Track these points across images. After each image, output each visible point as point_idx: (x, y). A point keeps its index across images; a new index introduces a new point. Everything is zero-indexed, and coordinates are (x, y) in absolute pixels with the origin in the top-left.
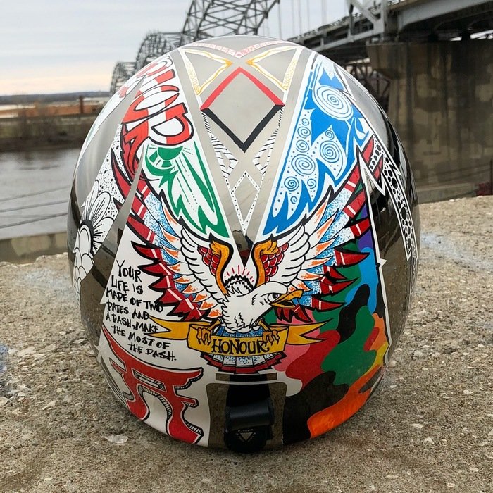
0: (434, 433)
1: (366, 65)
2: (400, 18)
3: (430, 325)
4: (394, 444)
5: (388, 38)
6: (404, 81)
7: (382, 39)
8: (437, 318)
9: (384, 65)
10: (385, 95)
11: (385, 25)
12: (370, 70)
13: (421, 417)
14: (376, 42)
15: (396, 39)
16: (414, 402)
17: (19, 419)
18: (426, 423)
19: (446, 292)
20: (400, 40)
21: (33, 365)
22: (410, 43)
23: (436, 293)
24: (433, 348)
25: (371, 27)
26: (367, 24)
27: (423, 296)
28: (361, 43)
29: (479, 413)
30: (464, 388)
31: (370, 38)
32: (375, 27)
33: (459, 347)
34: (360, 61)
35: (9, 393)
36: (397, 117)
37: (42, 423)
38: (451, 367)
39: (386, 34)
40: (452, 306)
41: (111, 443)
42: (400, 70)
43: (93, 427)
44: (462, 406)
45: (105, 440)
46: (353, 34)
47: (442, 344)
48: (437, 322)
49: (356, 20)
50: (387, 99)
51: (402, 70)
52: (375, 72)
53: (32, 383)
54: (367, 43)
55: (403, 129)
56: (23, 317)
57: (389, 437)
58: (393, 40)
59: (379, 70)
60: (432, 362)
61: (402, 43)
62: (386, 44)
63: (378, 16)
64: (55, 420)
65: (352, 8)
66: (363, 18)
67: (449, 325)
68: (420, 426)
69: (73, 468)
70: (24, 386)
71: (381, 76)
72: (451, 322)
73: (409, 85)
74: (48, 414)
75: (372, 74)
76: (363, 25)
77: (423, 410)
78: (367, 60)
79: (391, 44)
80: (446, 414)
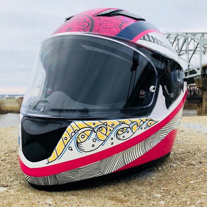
0: (166, 199)
1: (194, 86)
2: (206, 70)
3: (183, 155)
4: (141, 203)
5: (202, 77)
7: (200, 77)
8: (189, 152)
9: (201, 86)
11: (201, 72)
12: (196, 88)
13: (163, 191)
14: (198, 78)
15: (205, 77)
16: (162, 184)
18: (164, 194)
19: (196, 143)
23: (192, 143)
24: (182, 163)
25: (196, 73)
26: (195, 72)
27: (185, 144)
28: (192, 78)
29: (194, 191)
30: (191, 180)
31: (196, 77)
32: (197, 73)
33: (195, 164)
34: (192, 85)
38: (188, 172)
39: (201, 75)
40: (197, 148)
44: (187, 188)
46: (189, 75)
47: (187, 162)
48: (188, 153)
49: (191, 70)
52: (198, 89)
54: (195, 78)
57: (140, 199)
58: (204, 77)
59: (199, 88)
60: (179, 169)
62: (201, 79)
63: (199, 69)
65: (189, 66)
66: (193, 70)
67: (194, 155)
68: (159, 196)
71: (200, 90)
72: (195, 154)
75: (196, 89)
76: (193, 72)
77: (165, 188)
78: (195, 84)
79: (203, 79)
80: (176, 191)
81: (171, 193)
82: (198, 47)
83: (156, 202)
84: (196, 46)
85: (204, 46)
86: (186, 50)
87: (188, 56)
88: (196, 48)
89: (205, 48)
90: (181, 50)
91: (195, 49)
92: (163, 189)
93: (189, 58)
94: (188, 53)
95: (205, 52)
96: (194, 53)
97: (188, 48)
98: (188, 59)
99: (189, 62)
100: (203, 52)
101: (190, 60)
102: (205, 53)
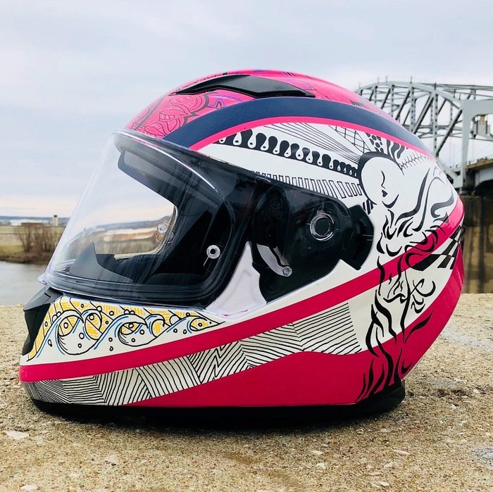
2: (477, 176)
5: (464, 192)
6: (478, 229)
7: (461, 192)
11: (464, 181)
15: (473, 193)
18: (327, 451)
20: (476, 194)
22: (485, 198)
26: (449, 179)
32: (455, 181)
36: (470, 259)
39: (464, 189)
42: (475, 219)
51: (476, 219)
55: (475, 270)
58: (470, 194)
61: (478, 197)
63: (458, 173)
73: (482, 232)
77: (332, 440)
79: (467, 197)
81: (341, 449)
82: (459, 120)
83: (310, 464)
84: (454, 117)
85: (474, 119)
86: (430, 127)
87: (436, 140)
88: (456, 121)
89: (476, 123)
90: (420, 124)
91: (454, 125)
92: (327, 440)
93: (438, 146)
94: (436, 133)
95: (475, 133)
96: (448, 134)
97: (436, 120)
98: (435, 147)
99: (437, 155)
100: (472, 132)
101: (439, 150)
102: (475, 136)
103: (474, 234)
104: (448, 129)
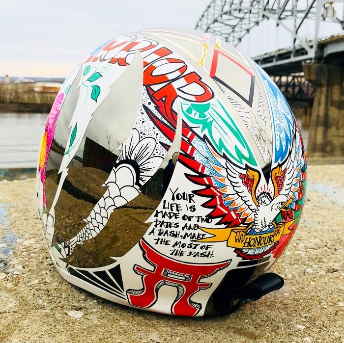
0: (313, 334)
1: (301, 77)
2: (325, 49)
3: (320, 250)
4: (281, 340)
5: (317, 61)
6: (324, 89)
7: (313, 61)
8: (326, 246)
9: (313, 78)
10: (312, 97)
11: (316, 53)
12: (303, 80)
13: (305, 320)
14: (309, 63)
15: (322, 62)
16: (300, 307)
17: (10, 291)
18: (308, 325)
19: (334, 228)
20: (324, 63)
21: (31, 252)
22: (331, 66)
23: (328, 227)
24: (320, 268)
25: (306, 53)
26: (304, 51)
27: (317, 229)
28: (299, 62)
30: (339, 301)
31: (305, 60)
32: (309, 53)
33: (339, 269)
34: (297, 74)
35: (7, 271)
37: (25, 295)
38: (331, 284)
39: (315, 58)
40: (338, 238)
41: (70, 317)
42: (323, 81)
43: (60, 302)
44: (336, 314)
45: (66, 314)
46: (295, 56)
47: (327, 265)
48: (326, 248)
49: (298, 48)
50: (313, 100)
51: (324, 82)
52: (307, 82)
53: (27, 265)
54: (303, 63)
55: (322, 119)
56: (35, 217)
58: (319, 62)
59: (310, 81)
60: (318, 278)
61: (325, 65)
62: (315, 65)
63: (311, 47)
64: (34, 294)
65: (295, 40)
66: (302, 47)
67: (334, 252)
68: (302, 328)
69: (36, 334)
70: (20, 267)
71: (310, 84)
72: (336, 250)
73: (327, 92)
74: (31, 290)
75: (304, 83)
76: (301, 51)
77: (307, 315)
78: (302, 74)
79: (318, 65)
80: (323, 320)
81: (317, 324)
82: (314, 5)
83: (300, 338)
84: (310, 4)
85: (324, 5)
86: (292, 11)
87: (295, 21)
88: (311, 7)
89: (326, 9)
90: (284, 9)
91: (309, 10)
92: (304, 315)
93: (297, 26)
94: (296, 16)
95: (325, 16)
96: (305, 17)
97: (296, 6)
98: (295, 27)
99: (297, 32)
100: (323, 16)
101: (298, 29)
102: (324, 18)
103: (321, 93)
104: (305, 13)
